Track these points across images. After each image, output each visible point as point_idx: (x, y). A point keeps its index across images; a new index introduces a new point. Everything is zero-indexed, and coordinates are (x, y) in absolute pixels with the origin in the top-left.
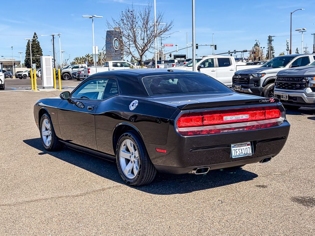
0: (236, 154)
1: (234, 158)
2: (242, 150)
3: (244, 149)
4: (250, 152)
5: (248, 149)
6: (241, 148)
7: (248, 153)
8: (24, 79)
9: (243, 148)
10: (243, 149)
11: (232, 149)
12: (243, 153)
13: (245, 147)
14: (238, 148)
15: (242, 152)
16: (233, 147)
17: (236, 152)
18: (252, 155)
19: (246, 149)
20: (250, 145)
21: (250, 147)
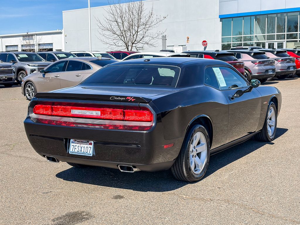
0: (74, 151)
1: (71, 153)
2: (81, 148)
3: (84, 147)
4: (91, 152)
5: (89, 149)
6: (82, 145)
9: (83, 145)
11: (71, 144)
12: (83, 151)
13: (86, 146)
14: (78, 145)
15: (81, 150)
16: (72, 143)
17: (75, 148)
18: (92, 155)
19: (87, 148)
20: (92, 145)
21: (92, 146)
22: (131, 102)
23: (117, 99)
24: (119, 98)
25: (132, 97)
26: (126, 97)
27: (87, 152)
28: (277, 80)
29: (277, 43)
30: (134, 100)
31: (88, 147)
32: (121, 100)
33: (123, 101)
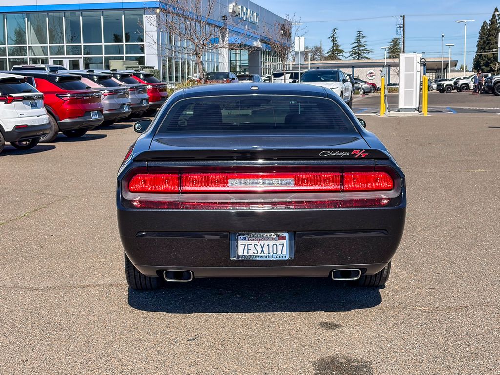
0: (245, 253)
2: (262, 247)
3: (268, 245)
4: (285, 252)
5: (280, 247)
6: (262, 242)
7: (279, 253)
8: (447, 92)
9: (266, 242)
10: (266, 244)
11: (240, 242)
12: (266, 253)
13: (271, 243)
14: (253, 242)
15: (262, 251)
16: (241, 240)
17: (248, 249)
18: (287, 258)
19: (275, 246)
20: (285, 240)
21: (285, 242)
22: (360, 158)
23: (334, 154)
24: (338, 154)
25: (361, 150)
26: (350, 151)
27: (275, 252)
28: (124, 122)
29: (68, 60)
30: (366, 155)
31: (278, 245)
32: (340, 156)
33: (345, 158)
